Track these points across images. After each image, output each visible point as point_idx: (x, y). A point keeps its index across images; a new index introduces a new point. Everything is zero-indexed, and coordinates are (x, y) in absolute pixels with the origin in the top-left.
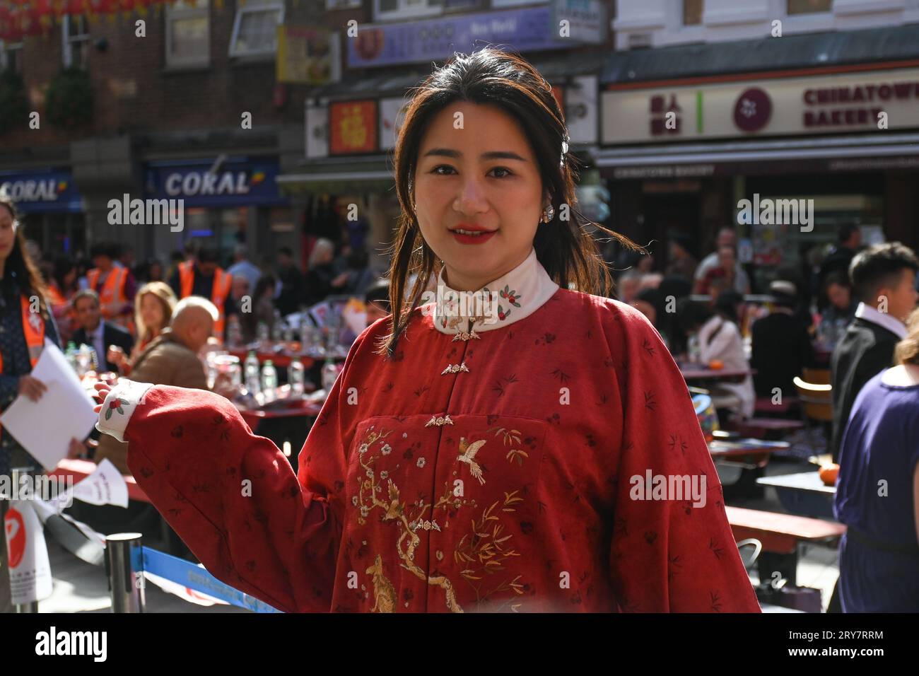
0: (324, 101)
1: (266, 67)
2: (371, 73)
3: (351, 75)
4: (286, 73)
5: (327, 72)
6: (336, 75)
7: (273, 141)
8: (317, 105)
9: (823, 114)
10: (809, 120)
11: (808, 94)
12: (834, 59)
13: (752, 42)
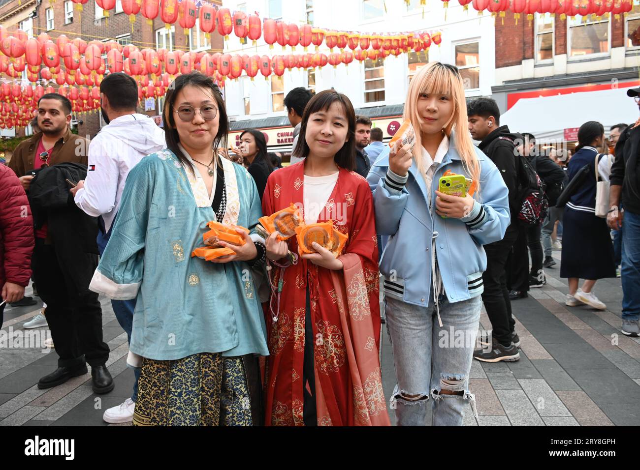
9: (282, 140)
10: (278, 141)
11: (278, 134)
12: (285, 124)
13: (263, 119)
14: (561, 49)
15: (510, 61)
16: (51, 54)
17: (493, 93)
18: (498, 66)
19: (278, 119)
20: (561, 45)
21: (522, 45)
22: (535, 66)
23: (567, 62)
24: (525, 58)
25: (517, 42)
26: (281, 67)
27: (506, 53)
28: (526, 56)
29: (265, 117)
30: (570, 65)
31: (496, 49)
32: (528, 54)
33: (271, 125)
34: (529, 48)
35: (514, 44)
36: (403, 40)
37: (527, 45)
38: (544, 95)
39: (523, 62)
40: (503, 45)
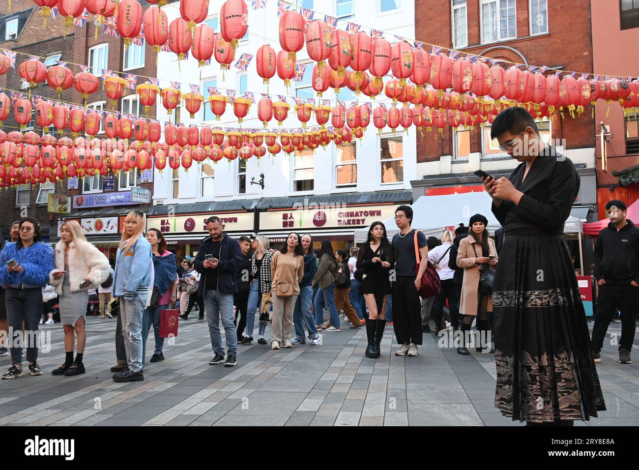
0: (64, 219)
1: (45, 207)
2: (80, 210)
3: (74, 211)
4: (51, 209)
5: (66, 209)
6: (69, 211)
7: (48, 232)
8: (61, 220)
12: (212, 210)
13: (191, 204)
14: (474, 147)
15: (430, 157)
17: (412, 187)
18: (419, 161)
19: (206, 205)
20: (475, 144)
21: (440, 141)
22: (453, 163)
23: (481, 160)
24: (443, 155)
25: (436, 138)
27: (427, 148)
28: (444, 152)
29: (193, 201)
30: (483, 163)
31: (417, 144)
32: (447, 150)
33: (198, 211)
34: (447, 145)
35: (433, 139)
36: (315, 136)
37: (445, 142)
38: (459, 192)
39: (441, 158)
40: (424, 140)
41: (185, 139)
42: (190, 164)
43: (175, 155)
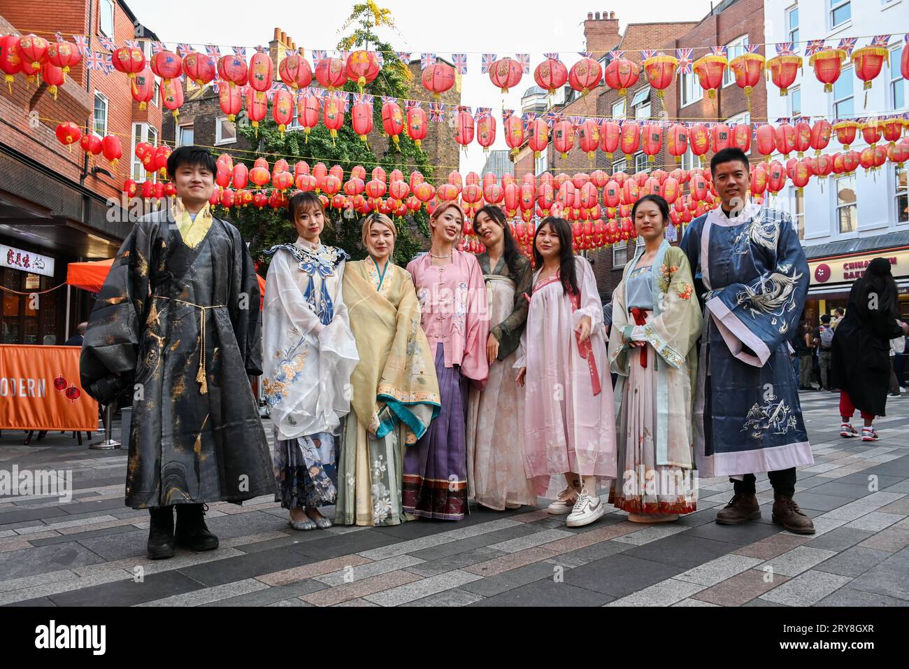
9: (851, 273)
10: (846, 276)
11: (845, 265)
12: (856, 250)
13: (824, 245)
16: (527, 196)
19: (846, 244)
26: (802, 176)
33: (834, 253)
41: (790, 143)
42: (806, 181)
43: (782, 171)
